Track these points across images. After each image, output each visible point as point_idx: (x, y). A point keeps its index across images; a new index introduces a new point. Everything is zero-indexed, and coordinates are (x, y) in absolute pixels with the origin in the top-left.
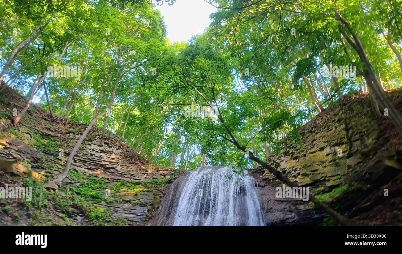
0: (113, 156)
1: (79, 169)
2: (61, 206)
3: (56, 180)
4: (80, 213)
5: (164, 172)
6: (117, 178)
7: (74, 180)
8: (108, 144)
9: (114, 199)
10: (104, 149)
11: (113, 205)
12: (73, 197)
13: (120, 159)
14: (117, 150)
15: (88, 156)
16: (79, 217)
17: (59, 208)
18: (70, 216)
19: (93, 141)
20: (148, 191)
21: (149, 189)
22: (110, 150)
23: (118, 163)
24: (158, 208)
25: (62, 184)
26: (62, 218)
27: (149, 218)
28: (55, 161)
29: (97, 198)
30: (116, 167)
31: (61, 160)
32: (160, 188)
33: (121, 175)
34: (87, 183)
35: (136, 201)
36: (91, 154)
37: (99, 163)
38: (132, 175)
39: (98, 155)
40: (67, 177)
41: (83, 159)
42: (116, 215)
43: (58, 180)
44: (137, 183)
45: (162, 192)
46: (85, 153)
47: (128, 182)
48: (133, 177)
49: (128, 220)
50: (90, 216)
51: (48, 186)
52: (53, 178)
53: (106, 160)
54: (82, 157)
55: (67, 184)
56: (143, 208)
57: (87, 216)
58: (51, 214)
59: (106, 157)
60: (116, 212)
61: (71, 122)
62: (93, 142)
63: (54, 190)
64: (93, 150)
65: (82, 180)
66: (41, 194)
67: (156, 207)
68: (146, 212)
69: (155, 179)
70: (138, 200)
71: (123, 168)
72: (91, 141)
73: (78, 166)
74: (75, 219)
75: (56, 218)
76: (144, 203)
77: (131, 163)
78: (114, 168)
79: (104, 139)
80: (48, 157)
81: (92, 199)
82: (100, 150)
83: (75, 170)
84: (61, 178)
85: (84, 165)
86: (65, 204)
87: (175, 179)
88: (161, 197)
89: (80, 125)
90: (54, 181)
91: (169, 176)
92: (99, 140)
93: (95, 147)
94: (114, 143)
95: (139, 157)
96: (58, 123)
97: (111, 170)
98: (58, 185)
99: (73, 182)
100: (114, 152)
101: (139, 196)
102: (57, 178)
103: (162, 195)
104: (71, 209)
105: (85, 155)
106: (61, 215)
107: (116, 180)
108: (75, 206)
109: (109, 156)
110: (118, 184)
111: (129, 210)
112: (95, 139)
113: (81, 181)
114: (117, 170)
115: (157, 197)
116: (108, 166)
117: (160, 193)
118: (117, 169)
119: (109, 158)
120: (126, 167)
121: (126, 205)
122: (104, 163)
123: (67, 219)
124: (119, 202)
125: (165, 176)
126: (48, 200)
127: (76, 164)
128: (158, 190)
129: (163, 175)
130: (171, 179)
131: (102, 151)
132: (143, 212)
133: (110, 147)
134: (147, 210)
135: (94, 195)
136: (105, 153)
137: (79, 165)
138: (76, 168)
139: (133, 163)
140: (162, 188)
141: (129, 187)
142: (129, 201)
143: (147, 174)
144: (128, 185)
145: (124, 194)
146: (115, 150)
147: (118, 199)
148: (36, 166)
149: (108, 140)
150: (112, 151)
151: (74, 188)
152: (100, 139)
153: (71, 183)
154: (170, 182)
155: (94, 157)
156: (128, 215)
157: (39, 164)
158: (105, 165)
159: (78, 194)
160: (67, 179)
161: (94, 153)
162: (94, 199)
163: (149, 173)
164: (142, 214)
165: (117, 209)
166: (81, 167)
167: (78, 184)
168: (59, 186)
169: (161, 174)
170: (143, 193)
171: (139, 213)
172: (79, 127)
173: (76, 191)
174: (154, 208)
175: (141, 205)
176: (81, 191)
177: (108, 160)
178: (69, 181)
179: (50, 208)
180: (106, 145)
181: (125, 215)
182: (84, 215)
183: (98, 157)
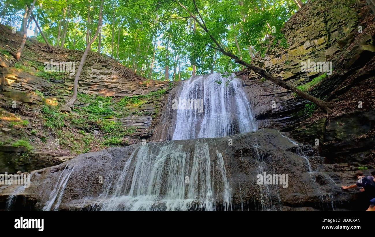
0: (113, 77)
1: (86, 92)
2: (78, 124)
3: (68, 104)
4: (96, 128)
5: (161, 85)
6: (120, 95)
7: (83, 101)
8: (106, 66)
9: (122, 113)
10: (103, 72)
11: (123, 118)
12: (86, 115)
13: (120, 79)
14: (115, 70)
15: (91, 80)
16: (95, 131)
17: (77, 126)
18: (88, 131)
19: (92, 65)
20: (150, 103)
21: (151, 101)
22: (109, 71)
23: (118, 82)
24: (161, 115)
25: (74, 106)
26: (82, 133)
27: (154, 124)
28: (63, 88)
29: (107, 114)
30: (118, 86)
31: (68, 86)
32: (160, 99)
33: (123, 92)
34: (95, 102)
35: (141, 112)
36: (93, 77)
37: (102, 84)
38: (133, 91)
39: (99, 77)
40: (76, 100)
41: (87, 83)
42: (127, 125)
43: (70, 103)
44: (139, 97)
45: (162, 102)
46: (87, 77)
47: (131, 97)
48: (134, 93)
49: (138, 128)
50: (104, 129)
51: (63, 110)
52: (64, 102)
53: (107, 81)
54: (86, 81)
55: (79, 106)
56: (148, 117)
57: (103, 130)
58: (72, 131)
59: (107, 79)
60: (126, 123)
61: (68, 51)
62: (92, 67)
63: (68, 112)
64: (94, 74)
65: (91, 100)
66: (59, 117)
67: (159, 115)
68: (152, 120)
69: (154, 92)
70: (142, 111)
71: (124, 86)
72: (90, 65)
73: (84, 90)
74: (93, 133)
75: (77, 134)
76: (148, 112)
77: (130, 81)
78: (116, 87)
79: (101, 62)
80: (55, 85)
81: (103, 115)
82: (100, 73)
83: (82, 93)
84: (72, 101)
85: (89, 87)
86: (82, 122)
87: (171, 89)
88: (162, 106)
89: (76, 52)
90: (66, 104)
91: (166, 88)
92: (97, 64)
93: (95, 70)
94: (111, 65)
95: (136, 75)
96: (56, 53)
97: (114, 89)
98: (70, 107)
99: (83, 103)
100: (113, 73)
101: (143, 108)
102: (68, 102)
103: (162, 105)
104: (88, 126)
105: (88, 79)
106: (80, 131)
107: (120, 97)
108: (90, 123)
109: (109, 77)
110: (123, 100)
111: (137, 120)
112: (94, 64)
113: (90, 102)
114: (119, 89)
115: (158, 107)
116: (110, 86)
117: (160, 103)
118: (118, 87)
119: (109, 78)
120: (126, 84)
121: (133, 116)
122: (106, 84)
123: (86, 134)
124: (127, 115)
125: (162, 88)
126: (66, 121)
127: (82, 88)
128: (159, 101)
129: (160, 88)
130: (168, 90)
131: (102, 74)
132: (149, 120)
133: (109, 69)
134: (151, 118)
135: (104, 111)
136: (105, 75)
137: (85, 88)
138: (83, 91)
139: (132, 81)
140: (161, 99)
141: (132, 101)
142: (135, 113)
143: (146, 88)
144: (131, 99)
145: (129, 108)
146: (113, 72)
147: (125, 112)
148: (47, 94)
149: (105, 63)
150: (111, 73)
151: (86, 109)
152: (98, 63)
153: (81, 104)
154: (167, 92)
155: (96, 80)
156: (136, 124)
157: (49, 92)
158: (107, 85)
159: (90, 112)
160: (77, 101)
161: (95, 76)
162: (105, 115)
163: (147, 87)
164: (149, 122)
165: (126, 120)
166: (87, 90)
167: (88, 105)
168: (72, 108)
169: (158, 87)
170: (146, 105)
171: (145, 121)
172: (77, 55)
173: (88, 110)
174: (157, 116)
175: (146, 115)
176: (92, 110)
177: (110, 81)
178: (80, 103)
179: (69, 127)
180: (104, 68)
181: (134, 125)
182: (100, 129)
183: (100, 79)
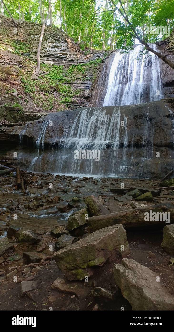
0: (63, 48)
1: (45, 62)
2: (43, 89)
3: (35, 73)
4: (55, 90)
5: (98, 54)
6: (69, 64)
7: (45, 70)
8: (57, 40)
9: (71, 79)
10: (56, 45)
11: (71, 82)
12: (48, 82)
13: (68, 50)
14: (64, 43)
15: (48, 52)
16: (55, 93)
17: (43, 90)
18: (50, 93)
19: (48, 40)
20: (90, 70)
21: (91, 69)
22: (60, 45)
23: (67, 53)
24: (98, 81)
25: (39, 75)
26: (47, 95)
27: (93, 88)
28: (30, 59)
29: (61, 79)
30: (67, 56)
31: (33, 58)
32: (97, 67)
33: (71, 61)
34: (52, 70)
35: (84, 78)
36: (49, 50)
37: (56, 55)
38: (78, 60)
39: (54, 49)
40: (40, 69)
41: (46, 55)
42: (75, 88)
43: (37, 72)
44: (82, 65)
45: (99, 70)
46: (45, 50)
47: (77, 65)
48: (79, 62)
49: (82, 90)
50: (60, 91)
51: (33, 78)
52: (33, 72)
53: (59, 52)
54: (44, 53)
55: (42, 74)
56: (89, 81)
57: (59, 92)
58: (41, 94)
59: (59, 51)
60: (74, 86)
62: (48, 41)
63: (37, 79)
64: (50, 47)
65: (49, 69)
66: (32, 84)
67: (96, 80)
68: (91, 84)
69: (93, 60)
70: (85, 77)
71: (71, 56)
72: (46, 40)
73: (44, 60)
74: (53, 94)
75: (44, 96)
76: (89, 78)
77: (75, 52)
78: (65, 57)
79: (54, 36)
80: (25, 57)
81: (58, 81)
82: (54, 46)
83: (43, 63)
84: (38, 70)
85: (47, 58)
86: (46, 87)
87: (106, 59)
88: (98, 73)
90: (34, 74)
91: (102, 57)
92: (51, 39)
93: (50, 44)
94: (61, 39)
96: (20, 27)
97: (64, 59)
98: (37, 76)
99: (44, 72)
100: (63, 46)
101: (85, 75)
102: (35, 71)
103: (99, 72)
104: (50, 89)
105: (46, 51)
106: (45, 94)
107: (69, 65)
108: (51, 87)
109: (60, 49)
110: (71, 68)
111: (81, 84)
112: (49, 38)
113: (49, 70)
114: (68, 58)
115: (96, 74)
116: (61, 57)
117: (98, 71)
118: (67, 57)
119: (61, 50)
120: (73, 55)
121: (79, 81)
122: (58, 55)
123: (49, 95)
124: (75, 80)
125: (99, 57)
126: (36, 86)
127: (43, 59)
128: (96, 69)
129: (98, 57)
130: (103, 60)
131: (55, 46)
132: (90, 84)
133: (59, 42)
134: (91, 83)
135: (59, 78)
136: (57, 47)
137: (44, 59)
138: (43, 61)
139: (77, 51)
140: (98, 67)
141: (77, 69)
142: (80, 79)
143: (87, 57)
144: (77, 67)
145: (75, 74)
146: (63, 44)
147: (73, 78)
148: (21, 66)
149: (57, 37)
150: (61, 45)
151: (47, 76)
152: (51, 37)
153: (44, 73)
154: (103, 61)
155: (51, 52)
156: (81, 87)
157: (22, 65)
158: (60, 56)
159: (50, 79)
160: (41, 70)
161: (50, 49)
162: (59, 80)
163: (88, 57)
164: (89, 85)
165: (74, 84)
166: (46, 60)
167: (48, 73)
168: (38, 76)
169: (97, 56)
170: (87, 72)
171: (86, 85)
173: (48, 77)
174: (95, 81)
175: (87, 80)
176: (51, 77)
177: (61, 52)
178: (42, 72)
179: (39, 91)
180: (56, 41)
181: (79, 88)
182: (57, 91)
183: (54, 51)
